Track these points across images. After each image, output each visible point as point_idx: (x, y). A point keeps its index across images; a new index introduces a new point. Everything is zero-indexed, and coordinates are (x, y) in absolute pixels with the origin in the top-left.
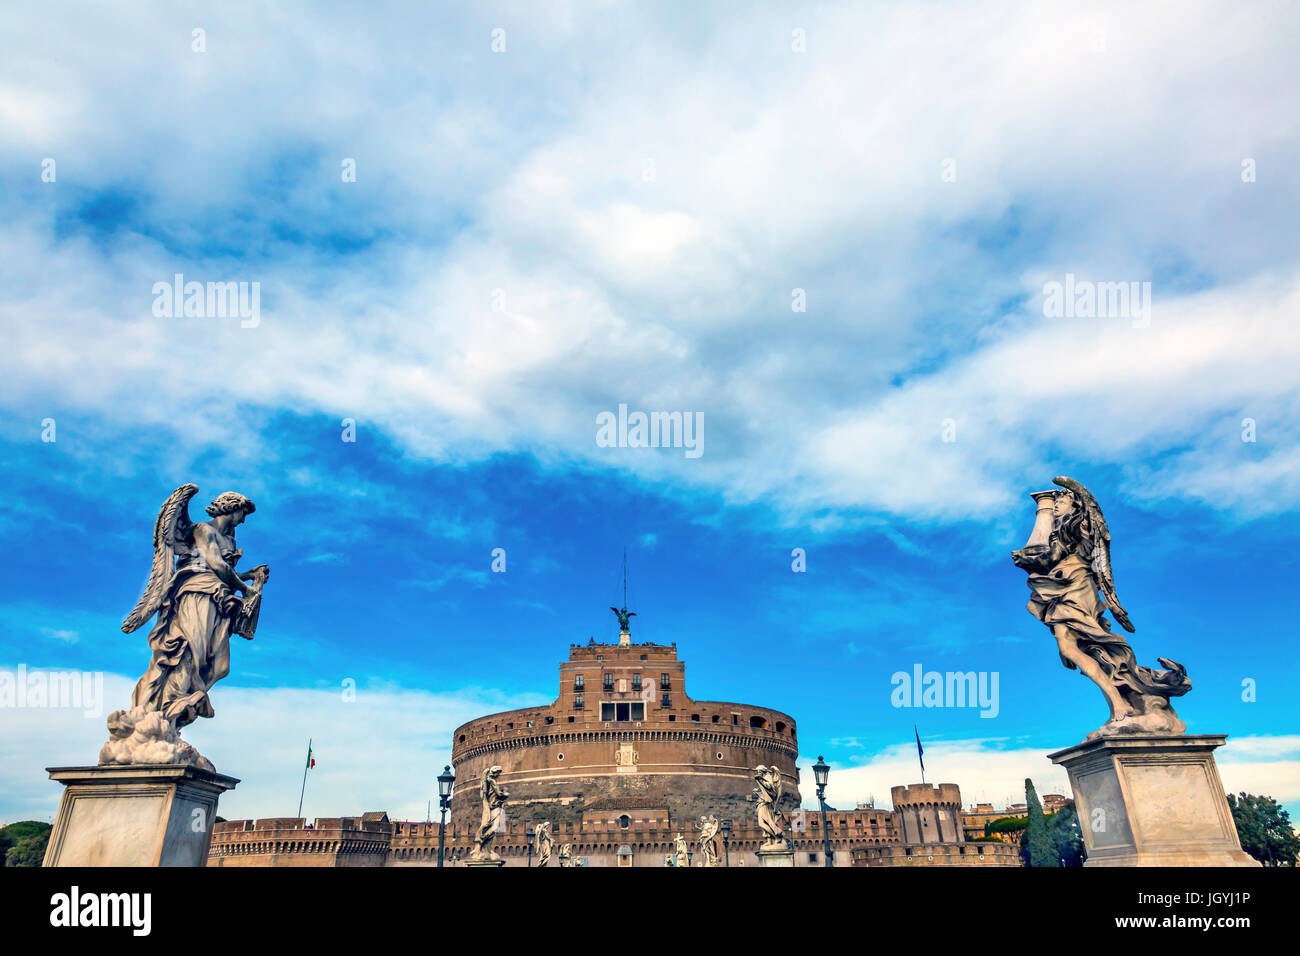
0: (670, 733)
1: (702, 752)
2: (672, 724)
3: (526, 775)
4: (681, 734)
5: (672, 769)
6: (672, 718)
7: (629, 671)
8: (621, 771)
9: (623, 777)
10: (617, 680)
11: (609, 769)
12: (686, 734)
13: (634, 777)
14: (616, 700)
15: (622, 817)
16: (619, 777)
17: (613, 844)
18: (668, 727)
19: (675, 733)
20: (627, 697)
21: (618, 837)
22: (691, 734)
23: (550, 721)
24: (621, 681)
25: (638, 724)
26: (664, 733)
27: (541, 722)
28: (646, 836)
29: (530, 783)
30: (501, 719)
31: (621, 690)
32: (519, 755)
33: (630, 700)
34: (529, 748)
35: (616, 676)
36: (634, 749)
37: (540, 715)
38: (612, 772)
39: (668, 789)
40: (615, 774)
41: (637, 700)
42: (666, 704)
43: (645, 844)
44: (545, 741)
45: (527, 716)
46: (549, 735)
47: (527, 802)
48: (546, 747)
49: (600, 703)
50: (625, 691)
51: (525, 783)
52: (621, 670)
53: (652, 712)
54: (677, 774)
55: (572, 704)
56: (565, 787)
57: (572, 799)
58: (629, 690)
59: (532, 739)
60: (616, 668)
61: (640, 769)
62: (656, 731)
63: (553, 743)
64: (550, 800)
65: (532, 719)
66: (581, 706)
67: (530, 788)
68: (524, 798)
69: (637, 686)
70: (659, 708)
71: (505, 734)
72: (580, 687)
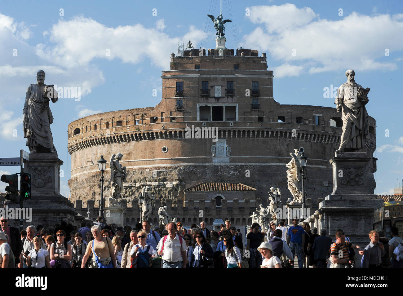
0: (258, 132)
1: (286, 147)
2: (261, 123)
3: (135, 163)
4: (268, 132)
5: (259, 161)
6: (260, 119)
7: (223, 79)
8: (216, 161)
9: (217, 166)
10: (212, 87)
11: (205, 160)
12: (272, 132)
13: (227, 166)
14: (212, 104)
15: (216, 198)
16: (215, 166)
17: (209, 218)
18: (256, 126)
19: (263, 132)
20: (221, 100)
21: (213, 213)
22: (277, 132)
23: (154, 120)
24: (216, 87)
25: (231, 123)
26: (254, 132)
27: (147, 121)
28: (236, 212)
29: (139, 169)
30: (112, 117)
31: (216, 95)
32: (128, 147)
33: (224, 103)
34: (137, 142)
35: (211, 84)
36: (227, 144)
37: (145, 114)
38: (208, 162)
39: (256, 176)
40: (211, 164)
41: (230, 103)
42: (255, 107)
43: (235, 218)
44: (151, 136)
45: (135, 115)
46: (154, 132)
47: (138, 185)
48: (152, 141)
49: (198, 106)
50: (220, 96)
51: (135, 169)
52: (216, 78)
53: (243, 113)
54: (264, 164)
55: (174, 107)
56: (169, 173)
57: (175, 183)
58: (224, 95)
59: (140, 134)
60: (212, 76)
61: (232, 161)
62: (246, 130)
63: (158, 138)
64: (157, 183)
65: (139, 117)
66: (181, 108)
67: (139, 173)
68: (135, 182)
69: (230, 92)
70: (249, 110)
71: (116, 130)
72: (180, 92)
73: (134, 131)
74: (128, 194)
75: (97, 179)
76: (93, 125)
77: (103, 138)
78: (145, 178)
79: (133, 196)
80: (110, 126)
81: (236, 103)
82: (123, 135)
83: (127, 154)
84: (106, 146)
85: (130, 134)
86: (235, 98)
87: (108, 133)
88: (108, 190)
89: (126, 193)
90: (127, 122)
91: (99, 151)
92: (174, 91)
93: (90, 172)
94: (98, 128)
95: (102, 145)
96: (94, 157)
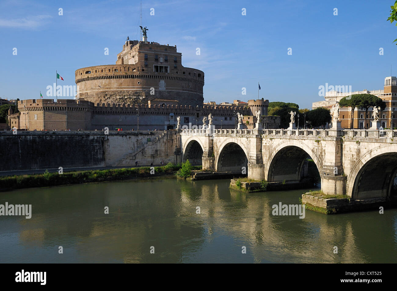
0: (176, 78)
1: (185, 85)
5: (176, 89)
6: (177, 73)
7: (164, 55)
8: (160, 89)
9: (161, 91)
10: (159, 58)
12: (181, 78)
13: (164, 91)
14: (159, 65)
15: (163, 104)
17: (168, 112)
18: (176, 75)
19: (178, 78)
21: (170, 110)
22: (183, 78)
23: (134, 70)
24: (161, 58)
25: (166, 74)
29: (126, 91)
30: (112, 67)
31: (161, 61)
32: (121, 81)
33: (164, 65)
34: (125, 79)
35: (159, 56)
36: (165, 82)
37: (130, 67)
38: (157, 89)
39: (175, 96)
40: (158, 90)
41: (166, 65)
42: (176, 67)
43: (178, 113)
44: (133, 77)
45: (124, 67)
46: (134, 75)
47: (126, 97)
48: (133, 79)
49: (154, 65)
50: (162, 62)
51: (125, 91)
52: (161, 54)
53: (171, 70)
54: (178, 91)
55: (144, 65)
56: (141, 93)
57: (144, 97)
58: (164, 62)
59: (127, 76)
60: (159, 53)
61: (167, 89)
62: (172, 77)
63: (136, 78)
64: (136, 97)
65: (127, 69)
66: (147, 66)
67: (127, 92)
68: (125, 96)
69: (166, 61)
70: (173, 69)
71: (114, 73)
72: (146, 59)
73: (124, 74)
74: (121, 101)
75: (103, 94)
76: (100, 70)
77: (107, 76)
78: (130, 95)
79: (124, 102)
80: (111, 71)
81: (169, 65)
82: (118, 75)
83: (120, 84)
84: (108, 80)
85: (122, 75)
86: (168, 63)
87: (110, 74)
88: (109, 99)
89: (120, 101)
90: (120, 70)
91: (103, 82)
92: (143, 58)
93: (98, 91)
94: (104, 71)
95: (105, 79)
96: (100, 84)
